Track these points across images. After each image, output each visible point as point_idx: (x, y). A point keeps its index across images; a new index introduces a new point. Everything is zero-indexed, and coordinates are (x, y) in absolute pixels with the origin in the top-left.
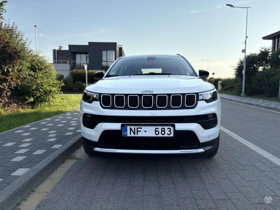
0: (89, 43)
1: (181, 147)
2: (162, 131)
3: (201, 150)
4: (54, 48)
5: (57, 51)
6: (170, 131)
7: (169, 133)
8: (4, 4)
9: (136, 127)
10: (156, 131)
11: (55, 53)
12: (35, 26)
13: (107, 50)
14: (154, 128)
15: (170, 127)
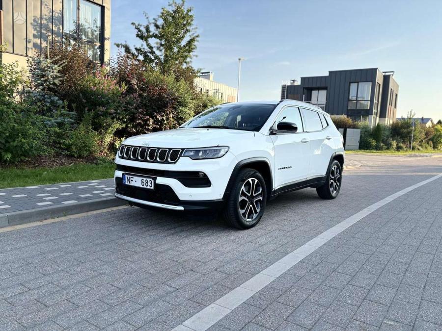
0: (330, 72)
1: (165, 201)
2: (146, 183)
3: (181, 208)
4: (284, 84)
5: (288, 87)
6: (151, 183)
7: (151, 185)
8: (196, 39)
9: (130, 176)
10: (142, 182)
11: (285, 90)
12: (240, 59)
13: (358, 82)
14: (141, 178)
15: (151, 180)
